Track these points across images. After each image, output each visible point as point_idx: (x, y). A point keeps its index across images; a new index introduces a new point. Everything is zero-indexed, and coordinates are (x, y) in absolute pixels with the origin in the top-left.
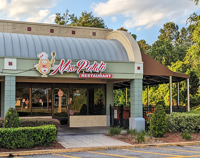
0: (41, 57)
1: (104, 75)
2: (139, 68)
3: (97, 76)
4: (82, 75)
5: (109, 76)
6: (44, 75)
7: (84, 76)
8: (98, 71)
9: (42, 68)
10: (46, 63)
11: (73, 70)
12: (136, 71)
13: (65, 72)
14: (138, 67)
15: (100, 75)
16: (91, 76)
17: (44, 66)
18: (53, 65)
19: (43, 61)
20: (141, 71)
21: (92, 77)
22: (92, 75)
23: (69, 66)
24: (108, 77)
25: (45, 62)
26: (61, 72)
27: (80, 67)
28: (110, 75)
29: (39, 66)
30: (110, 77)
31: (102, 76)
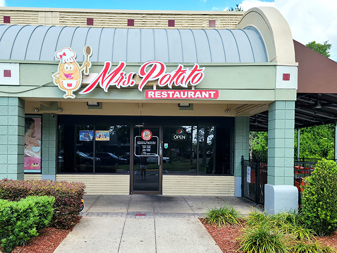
0: (61, 56)
1: (198, 93)
2: (286, 77)
3: (184, 95)
4: (149, 92)
5: (210, 95)
6: (69, 95)
7: (154, 95)
8: (184, 85)
9: (64, 79)
10: (72, 69)
11: (130, 84)
12: (281, 84)
13: (112, 88)
14: (284, 74)
15: (189, 93)
16: (169, 95)
17: (67, 76)
18: (86, 72)
19: (66, 65)
20: (293, 84)
21: (171, 96)
22: (171, 93)
23: (122, 74)
24: (207, 96)
25: (69, 68)
26: (104, 86)
27: (144, 77)
28: (212, 93)
29: (58, 76)
30: (212, 96)
31: (194, 95)
